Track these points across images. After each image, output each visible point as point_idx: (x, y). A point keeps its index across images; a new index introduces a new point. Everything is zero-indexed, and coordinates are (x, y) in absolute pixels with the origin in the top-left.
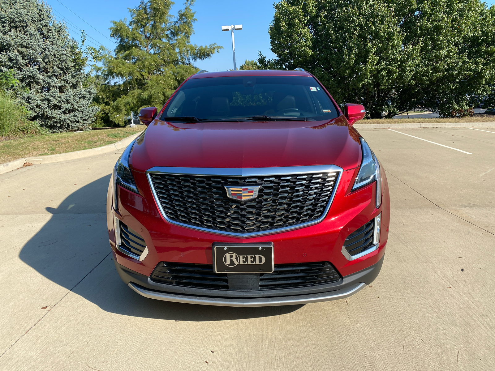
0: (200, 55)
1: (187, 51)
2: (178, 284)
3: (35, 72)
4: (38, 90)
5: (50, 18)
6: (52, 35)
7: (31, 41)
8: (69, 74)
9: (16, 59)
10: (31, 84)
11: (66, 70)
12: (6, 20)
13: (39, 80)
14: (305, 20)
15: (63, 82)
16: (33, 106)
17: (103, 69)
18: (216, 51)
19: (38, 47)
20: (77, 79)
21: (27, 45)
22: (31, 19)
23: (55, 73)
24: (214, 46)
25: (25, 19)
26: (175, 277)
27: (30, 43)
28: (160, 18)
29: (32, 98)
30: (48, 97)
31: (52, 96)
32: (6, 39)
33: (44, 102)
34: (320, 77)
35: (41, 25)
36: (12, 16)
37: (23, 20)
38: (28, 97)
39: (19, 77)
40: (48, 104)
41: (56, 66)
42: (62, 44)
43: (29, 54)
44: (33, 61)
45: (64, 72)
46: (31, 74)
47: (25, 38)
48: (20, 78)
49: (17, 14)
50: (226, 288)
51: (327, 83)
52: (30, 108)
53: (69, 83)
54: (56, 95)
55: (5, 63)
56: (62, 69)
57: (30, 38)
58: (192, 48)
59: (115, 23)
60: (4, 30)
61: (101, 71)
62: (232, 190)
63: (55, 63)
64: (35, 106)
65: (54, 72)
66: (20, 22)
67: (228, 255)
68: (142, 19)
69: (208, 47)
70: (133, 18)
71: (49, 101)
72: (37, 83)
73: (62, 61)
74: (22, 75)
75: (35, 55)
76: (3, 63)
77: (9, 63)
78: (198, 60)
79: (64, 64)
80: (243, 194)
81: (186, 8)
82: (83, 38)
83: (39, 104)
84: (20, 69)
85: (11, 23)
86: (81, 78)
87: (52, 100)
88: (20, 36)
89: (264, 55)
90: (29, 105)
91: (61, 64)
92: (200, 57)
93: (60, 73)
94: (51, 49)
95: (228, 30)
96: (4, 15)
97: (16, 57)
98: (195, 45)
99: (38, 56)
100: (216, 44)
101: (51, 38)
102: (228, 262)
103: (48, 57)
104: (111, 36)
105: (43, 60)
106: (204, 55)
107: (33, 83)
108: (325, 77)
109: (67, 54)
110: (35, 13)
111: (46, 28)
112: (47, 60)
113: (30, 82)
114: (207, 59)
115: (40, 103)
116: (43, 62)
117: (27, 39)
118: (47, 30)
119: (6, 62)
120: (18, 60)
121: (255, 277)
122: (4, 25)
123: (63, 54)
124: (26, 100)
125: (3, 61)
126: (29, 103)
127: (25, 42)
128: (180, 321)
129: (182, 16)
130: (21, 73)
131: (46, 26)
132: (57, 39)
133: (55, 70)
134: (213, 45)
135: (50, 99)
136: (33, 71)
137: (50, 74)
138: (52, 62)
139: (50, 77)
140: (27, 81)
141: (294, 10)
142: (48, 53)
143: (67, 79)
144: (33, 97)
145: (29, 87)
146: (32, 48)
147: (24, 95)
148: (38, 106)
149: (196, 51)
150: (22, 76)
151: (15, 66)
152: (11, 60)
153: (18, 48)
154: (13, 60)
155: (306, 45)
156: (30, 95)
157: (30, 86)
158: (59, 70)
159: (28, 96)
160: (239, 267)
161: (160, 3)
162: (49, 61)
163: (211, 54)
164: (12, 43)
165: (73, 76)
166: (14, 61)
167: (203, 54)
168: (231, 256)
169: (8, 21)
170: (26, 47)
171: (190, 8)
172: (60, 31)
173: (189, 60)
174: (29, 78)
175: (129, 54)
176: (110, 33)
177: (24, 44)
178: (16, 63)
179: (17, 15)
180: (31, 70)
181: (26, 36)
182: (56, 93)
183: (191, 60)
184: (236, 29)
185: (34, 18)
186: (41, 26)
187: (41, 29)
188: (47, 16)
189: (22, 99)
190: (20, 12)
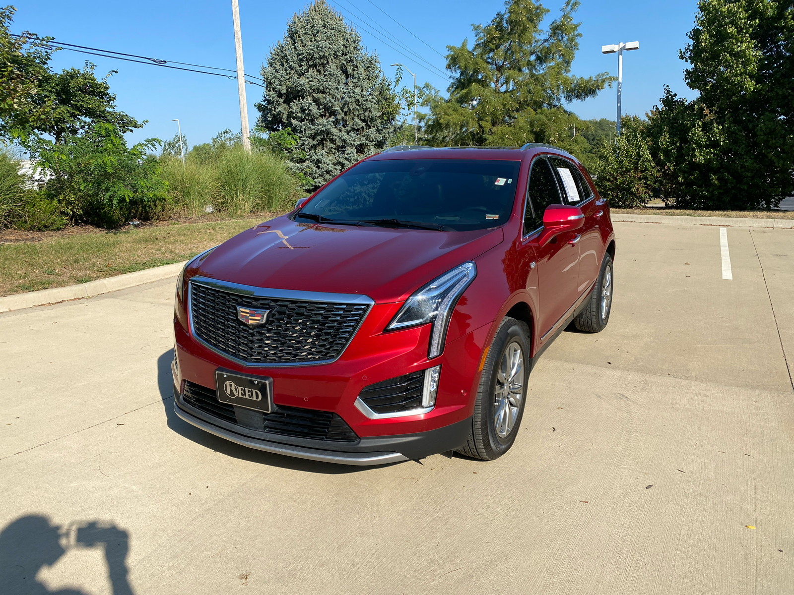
0: (578, 92)
1: (558, 86)
2: (201, 408)
3: (329, 127)
4: (332, 150)
5: (358, 50)
6: (358, 74)
7: (330, 83)
8: (374, 127)
9: (308, 108)
10: (325, 142)
11: (370, 122)
12: (304, 57)
13: (334, 137)
14: (751, 26)
15: (364, 138)
16: (323, 172)
17: (427, 118)
18: (606, 85)
19: (336, 91)
20: (384, 134)
21: (324, 90)
22: (334, 54)
23: (355, 127)
24: (604, 77)
25: (327, 54)
26: (197, 400)
27: (327, 86)
28: (519, 36)
29: (322, 162)
30: (341, 160)
31: (346, 159)
32: (300, 83)
33: (337, 167)
34: (768, 131)
35: (346, 60)
36: (312, 52)
37: (324, 55)
38: (318, 160)
39: (310, 132)
40: (340, 170)
41: (358, 116)
42: (369, 86)
43: (326, 102)
44: (329, 111)
45: (367, 125)
46: (324, 129)
47: (322, 80)
48: (311, 134)
49: (317, 48)
50: (234, 421)
51: (782, 142)
52: (319, 175)
53: (373, 140)
54: (353, 158)
55: (296, 114)
56: (364, 121)
57: (328, 80)
58: (566, 82)
59: (450, 48)
60: (300, 70)
61: (425, 121)
62: (242, 312)
63: (357, 113)
64: (325, 171)
65: (353, 125)
66: (320, 58)
67: (228, 383)
68: (492, 39)
69: (594, 79)
70: (479, 39)
71: (343, 165)
72: (333, 141)
73: (365, 110)
74: (314, 129)
75: (332, 103)
76: (294, 115)
77: (299, 115)
78: (574, 100)
79: (367, 114)
80: (250, 317)
81: (564, 16)
82: (397, 76)
83: (329, 170)
84: (312, 121)
85: (310, 60)
86: (389, 132)
87: (346, 165)
88: (317, 77)
89: (673, 91)
90: (318, 171)
91: (364, 113)
92: (579, 97)
93: (361, 126)
94: (352, 94)
95: (613, 51)
96: (302, 51)
97: (309, 106)
98: (574, 76)
99: (336, 103)
100: (608, 74)
101: (355, 78)
102: (229, 392)
103: (348, 104)
104: (447, 68)
105: (342, 109)
106: (585, 92)
107: (326, 141)
108: (777, 131)
109: (373, 100)
110: (339, 45)
111: (351, 64)
112: (346, 109)
113: (322, 140)
114: (589, 99)
115: (331, 167)
116: (341, 112)
117: (325, 81)
118: (352, 67)
119: (298, 113)
120: (310, 110)
121: (258, 415)
122: (302, 63)
123: (367, 100)
124: (316, 164)
125: (294, 111)
126: (318, 167)
127: (322, 85)
128: (218, 452)
129: (557, 29)
130: (313, 127)
131: (351, 61)
132: (363, 79)
133: (355, 123)
134: (603, 75)
135: (344, 162)
136: (327, 124)
137: (349, 128)
138: (353, 111)
139: (348, 132)
140: (319, 138)
141: (729, 11)
142: (348, 100)
143: (370, 134)
144: (323, 159)
145: (321, 147)
146: (330, 93)
147: (314, 157)
148: (328, 172)
149: (573, 86)
150: (314, 131)
151: (307, 118)
152: (303, 110)
153: (313, 95)
154: (305, 110)
155: (745, 72)
156: (321, 157)
157: (323, 144)
158: (360, 122)
159: (318, 158)
160: (238, 400)
161: (521, 12)
162: (350, 110)
163: (597, 91)
164: (308, 87)
165: (379, 131)
166: (306, 112)
167: (585, 90)
168: (231, 386)
169: (306, 58)
170: (323, 92)
171: (570, 16)
172: (370, 65)
173: (559, 100)
174: (322, 134)
175: (467, 93)
176: (446, 63)
177: (321, 88)
178: (309, 115)
179: (317, 50)
180: (325, 123)
181: (324, 77)
182: (352, 155)
183: (563, 100)
184: (627, 49)
185: (338, 51)
186: (345, 63)
187: (345, 66)
188: (355, 48)
189: (311, 162)
190: (321, 46)
